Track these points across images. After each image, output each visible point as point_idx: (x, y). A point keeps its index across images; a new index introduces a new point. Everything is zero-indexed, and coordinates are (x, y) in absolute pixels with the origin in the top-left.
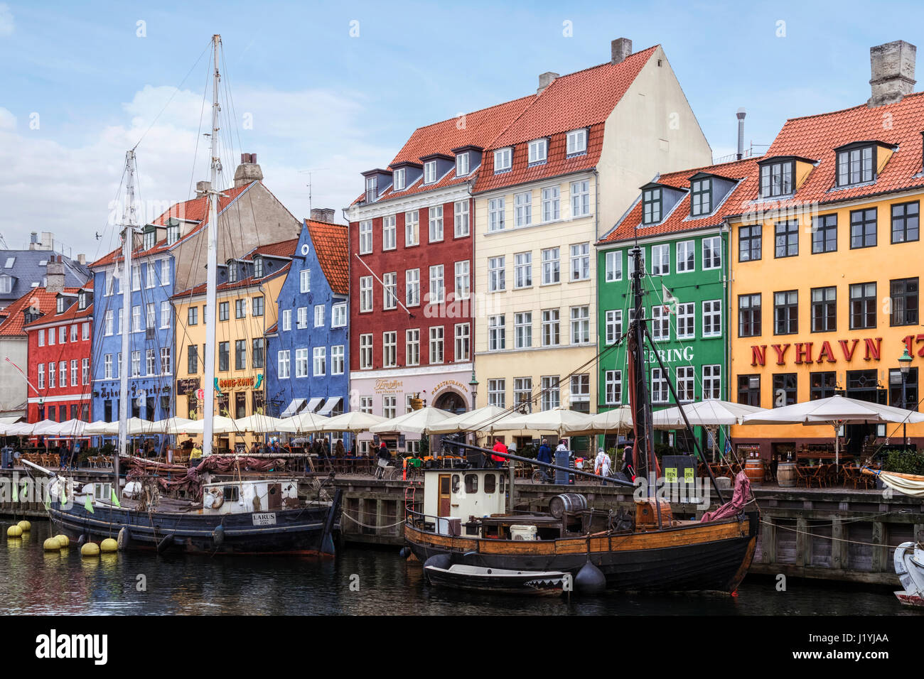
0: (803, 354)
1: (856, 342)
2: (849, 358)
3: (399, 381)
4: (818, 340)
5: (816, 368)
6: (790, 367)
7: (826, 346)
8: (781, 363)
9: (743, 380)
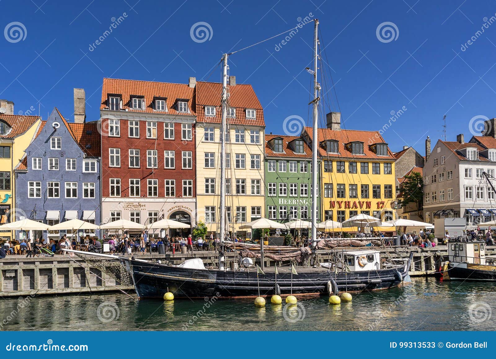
0: (347, 205)
1: (363, 202)
2: (361, 207)
3: (142, 204)
4: (352, 201)
5: (351, 210)
6: (343, 209)
7: (355, 203)
8: (340, 207)
9: (327, 212)
